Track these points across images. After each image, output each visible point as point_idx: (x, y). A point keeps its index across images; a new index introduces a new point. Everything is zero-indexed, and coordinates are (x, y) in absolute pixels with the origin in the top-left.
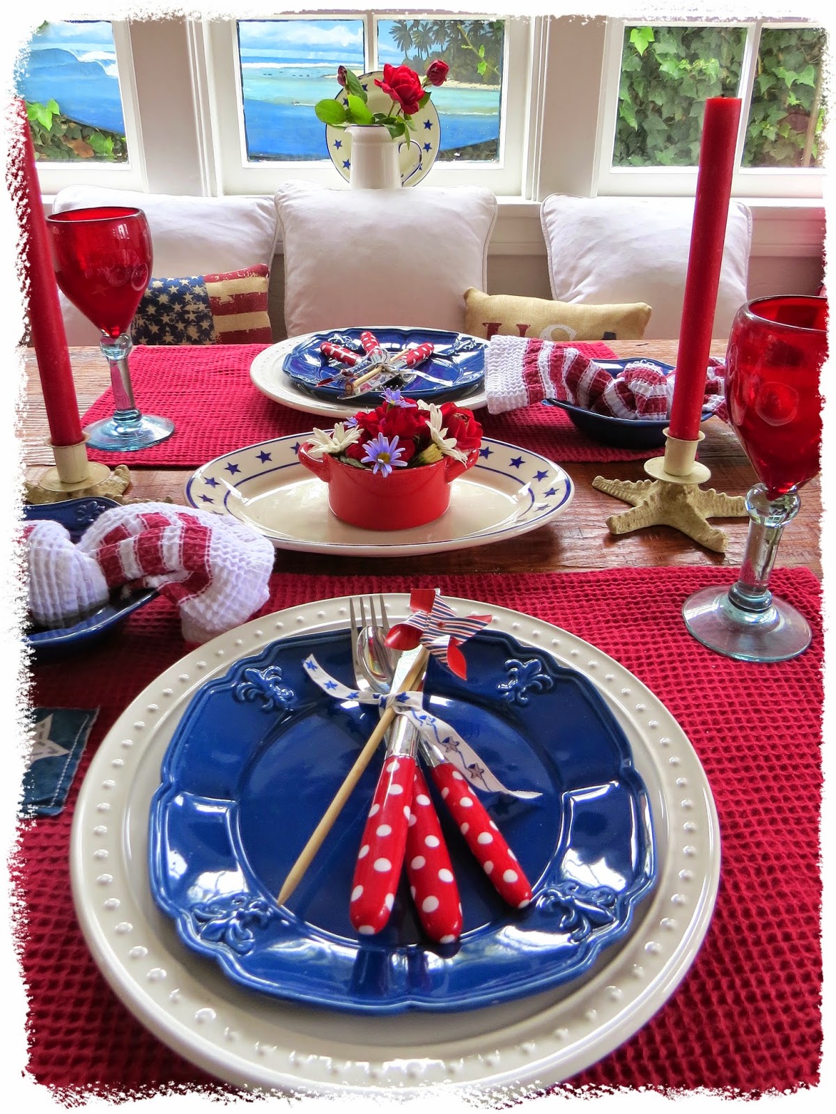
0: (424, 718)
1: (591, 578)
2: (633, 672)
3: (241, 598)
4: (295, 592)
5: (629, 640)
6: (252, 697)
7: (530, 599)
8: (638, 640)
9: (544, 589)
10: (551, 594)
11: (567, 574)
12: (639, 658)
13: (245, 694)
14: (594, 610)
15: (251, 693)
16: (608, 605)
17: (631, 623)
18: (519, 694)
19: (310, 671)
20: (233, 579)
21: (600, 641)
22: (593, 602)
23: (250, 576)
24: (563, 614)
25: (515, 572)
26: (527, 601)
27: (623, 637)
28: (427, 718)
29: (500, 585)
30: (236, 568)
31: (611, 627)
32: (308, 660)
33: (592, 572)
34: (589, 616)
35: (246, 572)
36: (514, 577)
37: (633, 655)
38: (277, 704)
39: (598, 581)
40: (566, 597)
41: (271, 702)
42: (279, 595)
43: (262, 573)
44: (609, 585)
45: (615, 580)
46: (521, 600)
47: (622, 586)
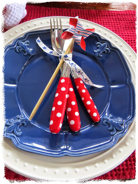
0: (72, 64)
1: (120, 13)
2: (129, 45)
3: (16, 16)
4: (35, 12)
5: (129, 35)
6: (21, 51)
7: (103, 19)
8: (132, 35)
9: (107, 15)
10: (109, 18)
11: (113, 11)
12: (131, 41)
13: (19, 50)
14: (120, 24)
15: (21, 50)
16: (124, 22)
17: (130, 29)
18: (100, 54)
19: (38, 43)
20: (13, 10)
21: (121, 34)
22: (120, 21)
23: (18, 9)
24: (111, 25)
25: (98, 9)
26: (102, 19)
27: (128, 33)
28: (73, 64)
29: (94, 14)
30: (13, 6)
31: (124, 30)
32: (38, 39)
33: (120, 11)
34: (119, 26)
35: (17, 7)
36: (98, 11)
37: (130, 40)
38: (29, 54)
39: (122, 14)
40: (113, 19)
41: (27, 53)
42: (30, 13)
43: (22, 8)
44: (125, 16)
45: (127, 14)
46: (100, 19)
47: (128, 16)
